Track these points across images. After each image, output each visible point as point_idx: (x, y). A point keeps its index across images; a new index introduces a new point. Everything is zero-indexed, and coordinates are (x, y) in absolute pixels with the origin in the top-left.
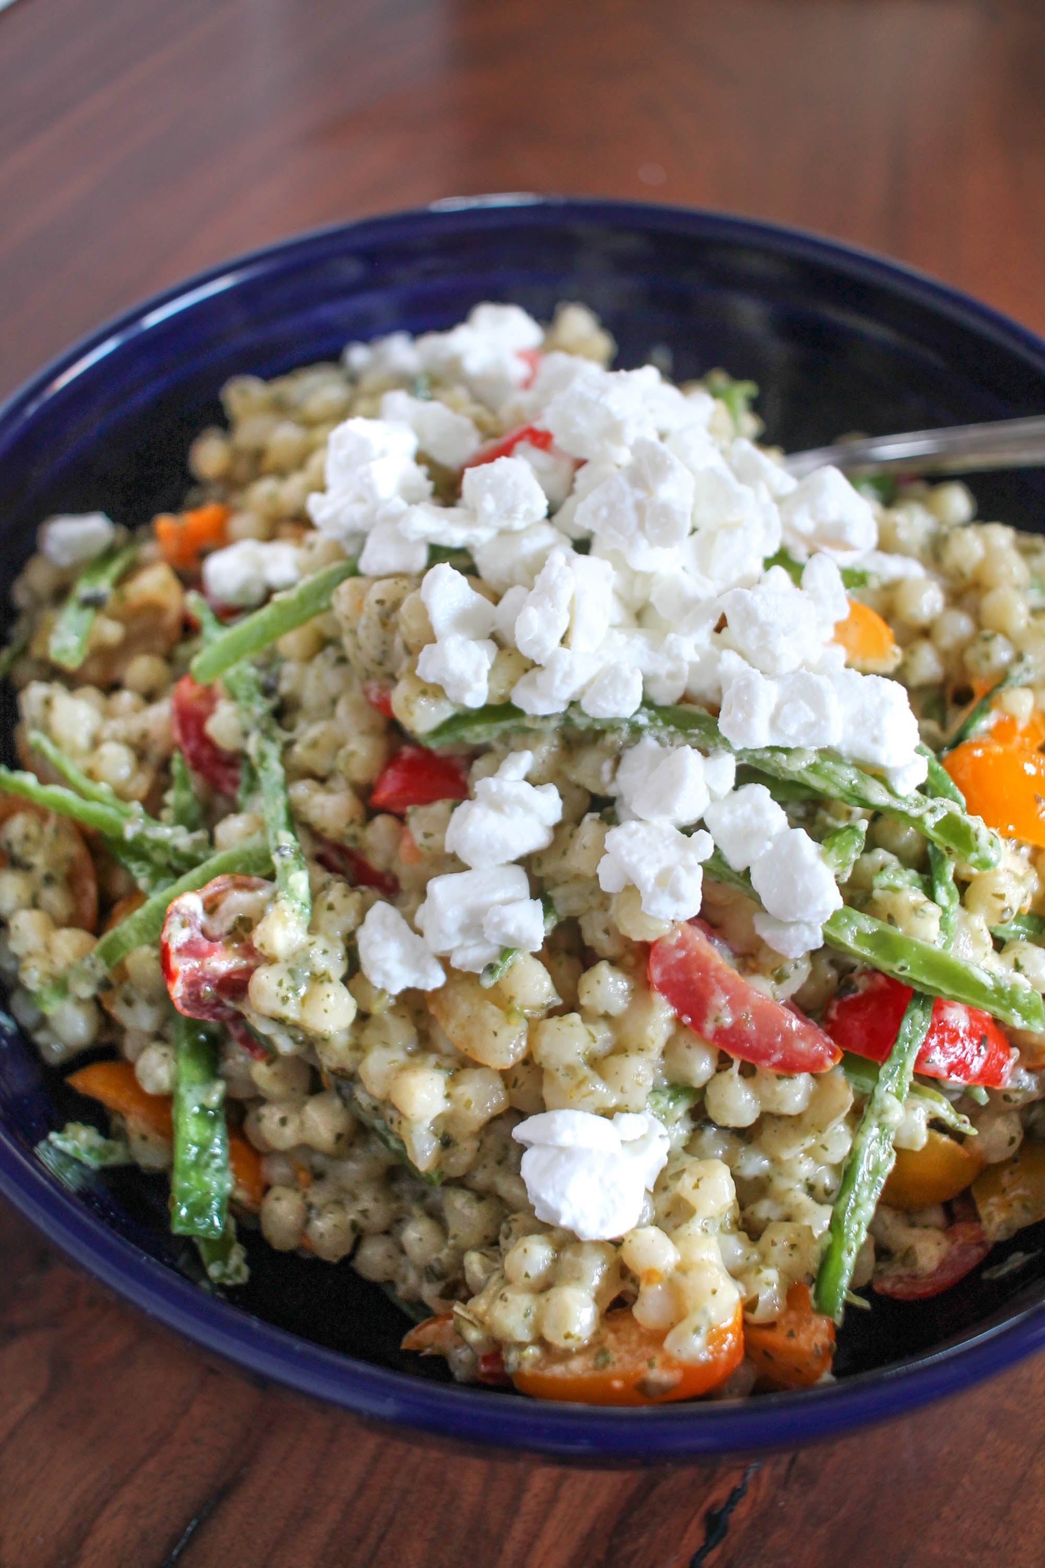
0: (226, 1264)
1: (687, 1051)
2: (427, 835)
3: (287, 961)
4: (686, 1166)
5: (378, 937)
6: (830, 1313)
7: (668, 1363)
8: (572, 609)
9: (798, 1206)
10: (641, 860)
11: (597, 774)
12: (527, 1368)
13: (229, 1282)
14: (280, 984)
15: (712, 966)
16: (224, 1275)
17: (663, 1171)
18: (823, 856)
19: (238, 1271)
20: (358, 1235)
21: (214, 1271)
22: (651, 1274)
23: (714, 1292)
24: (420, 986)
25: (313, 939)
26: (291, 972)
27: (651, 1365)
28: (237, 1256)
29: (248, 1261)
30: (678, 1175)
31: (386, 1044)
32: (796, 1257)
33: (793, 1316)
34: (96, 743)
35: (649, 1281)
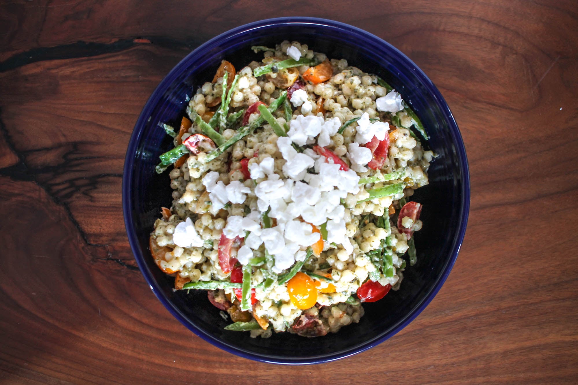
0: (160, 168)
1: (216, 244)
2: (233, 177)
3: (198, 162)
4: (199, 251)
5: (210, 176)
6: (184, 287)
7: (159, 262)
8: (270, 192)
9: (207, 273)
10: (231, 225)
11: (252, 207)
12: (151, 237)
13: (157, 171)
14: (192, 163)
15: (229, 244)
16: (158, 169)
17: (197, 247)
18: (250, 259)
19: (160, 171)
20: (177, 190)
21: (157, 167)
22: (173, 254)
23: (172, 266)
24: (207, 188)
25: (204, 165)
26: (196, 164)
27: (157, 260)
28: (162, 170)
29: (164, 172)
30: (197, 250)
31: (196, 186)
32: (193, 277)
33: (183, 280)
34: (241, 90)
35: (171, 253)
